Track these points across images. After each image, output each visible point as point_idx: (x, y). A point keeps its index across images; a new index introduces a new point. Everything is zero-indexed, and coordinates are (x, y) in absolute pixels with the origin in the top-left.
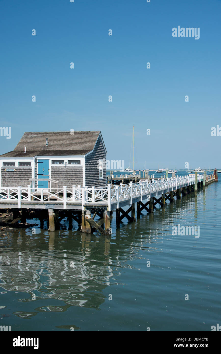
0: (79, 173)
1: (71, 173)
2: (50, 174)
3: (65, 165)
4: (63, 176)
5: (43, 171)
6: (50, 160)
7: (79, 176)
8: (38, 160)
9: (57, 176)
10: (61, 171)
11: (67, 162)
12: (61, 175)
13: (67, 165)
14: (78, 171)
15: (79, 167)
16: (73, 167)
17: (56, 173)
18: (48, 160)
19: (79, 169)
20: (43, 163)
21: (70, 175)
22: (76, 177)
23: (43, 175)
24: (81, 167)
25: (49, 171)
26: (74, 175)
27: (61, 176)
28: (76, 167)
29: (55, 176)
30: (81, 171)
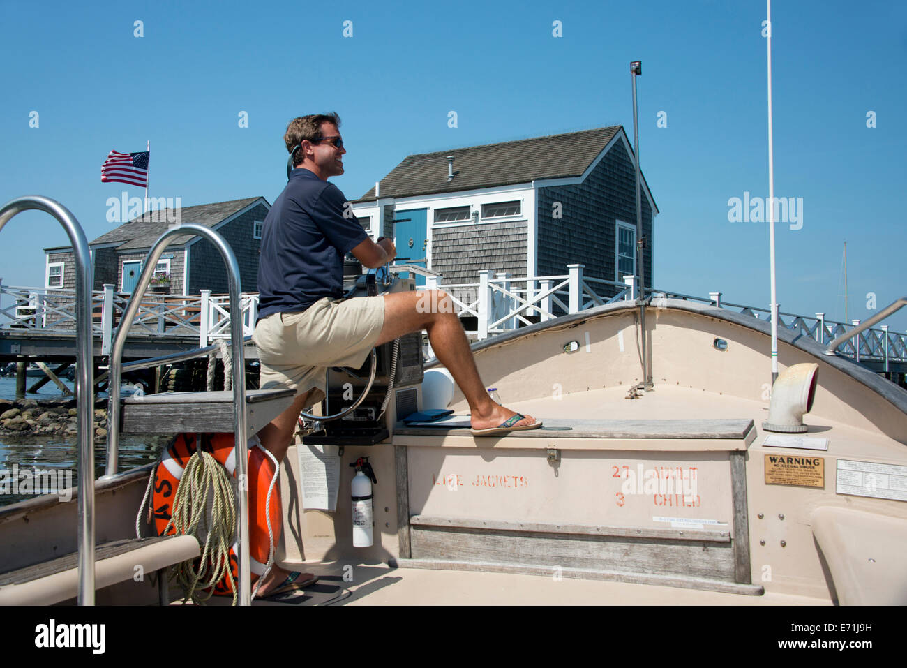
0: (516, 245)
1: (491, 247)
2: (429, 256)
3: (473, 223)
4: (467, 261)
5: (411, 247)
6: (429, 208)
7: (514, 258)
8: (398, 212)
9: (450, 262)
10: (461, 242)
11: (480, 210)
12: (461, 255)
13: (480, 223)
14: (512, 238)
15: (516, 225)
16: (499, 226)
17: (445, 250)
18: (426, 209)
19: (515, 232)
20: (409, 220)
21: (488, 253)
22: (506, 259)
23: (409, 259)
24: (521, 224)
25: (426, 246)
26: (499, 253)
27: (462, 262)
28: (507, 226)
29: (444, 263)
30: (521, 239)
